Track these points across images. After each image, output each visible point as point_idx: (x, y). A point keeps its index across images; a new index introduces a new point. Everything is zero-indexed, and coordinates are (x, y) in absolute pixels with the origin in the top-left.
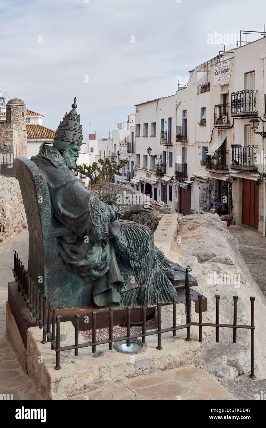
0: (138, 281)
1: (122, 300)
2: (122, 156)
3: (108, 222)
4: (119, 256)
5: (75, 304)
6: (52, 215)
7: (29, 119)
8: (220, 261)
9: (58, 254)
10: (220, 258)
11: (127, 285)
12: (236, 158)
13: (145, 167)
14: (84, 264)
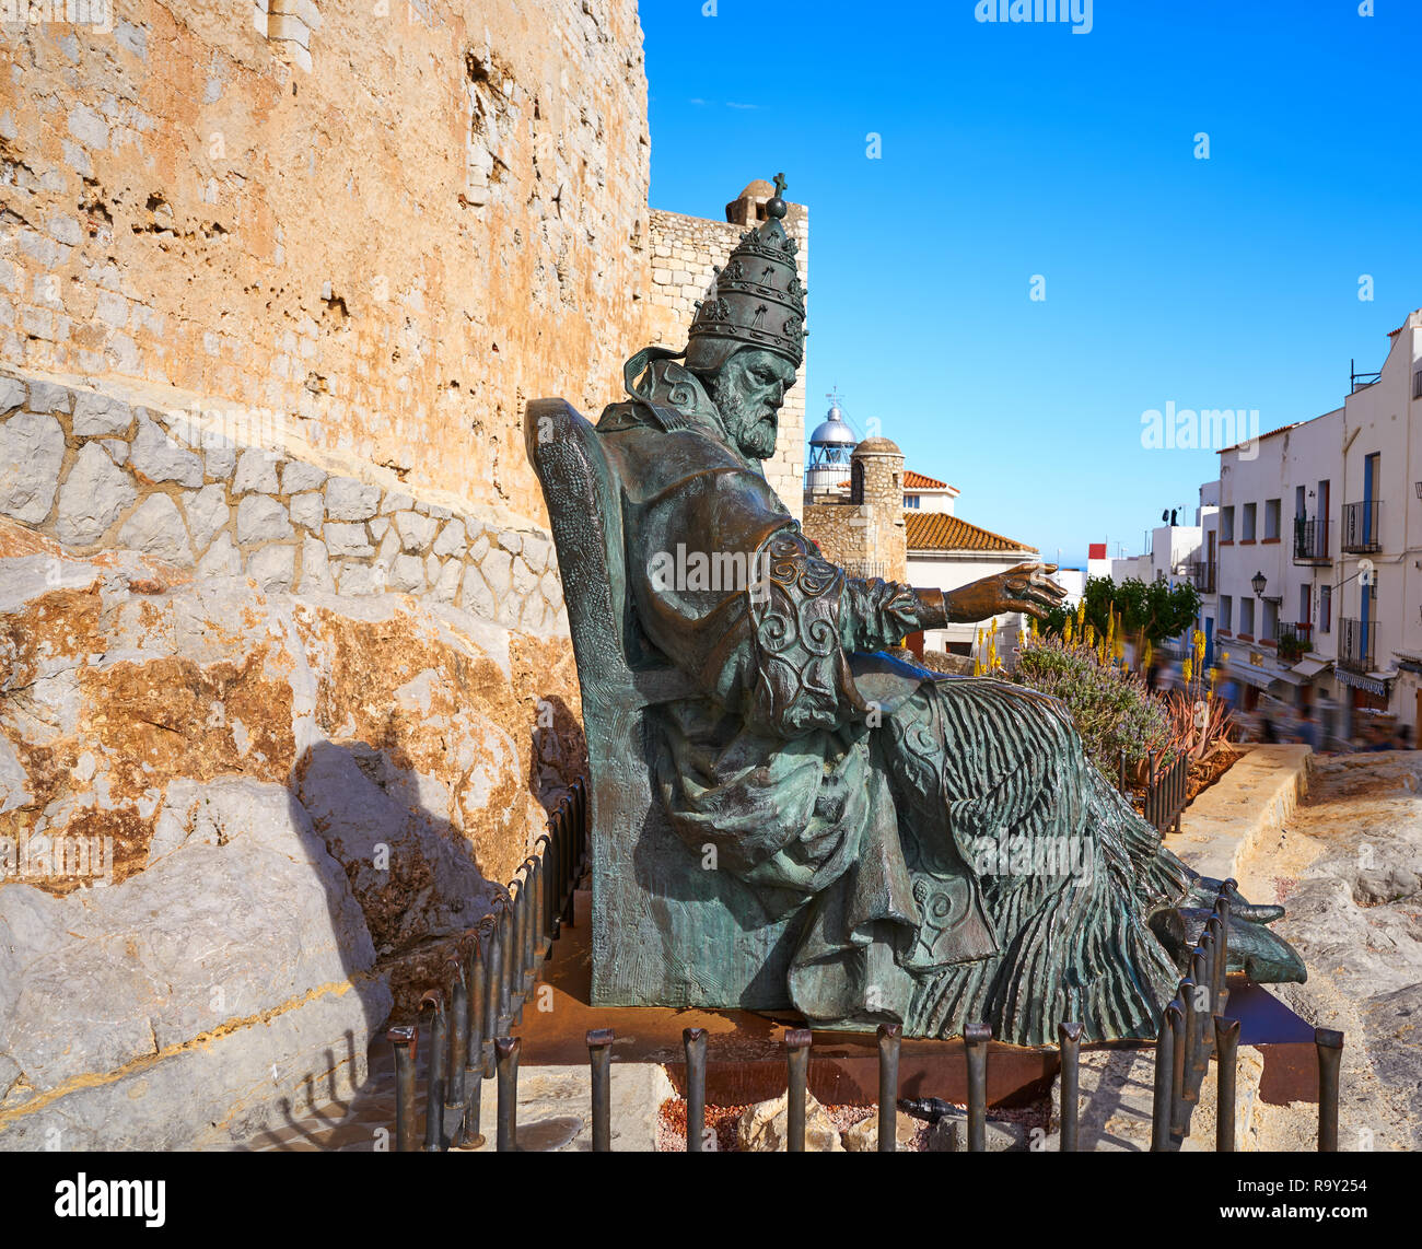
0: (993, 926)
1: (915, 1004)
3: (835, 645)
5: (724, 994)
7: (918, 498)
11: (941, 939)
13: (1247, 633)
14: (733, 827)
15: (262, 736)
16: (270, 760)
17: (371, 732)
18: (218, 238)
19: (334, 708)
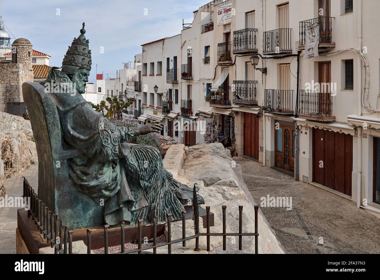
0: (148, 199)
1: (133, 218)
2: (130, 95)
3: (118, 143)
4: (129, 177)
5: (87, 224)
6: (61, 138)
7: (35, 59)
8: (225, 184)
9: (68, 176)
10: (225, 182)
11: (137, 204)
12: (237, 93)
13: (152, 105)
14: (95, 185)
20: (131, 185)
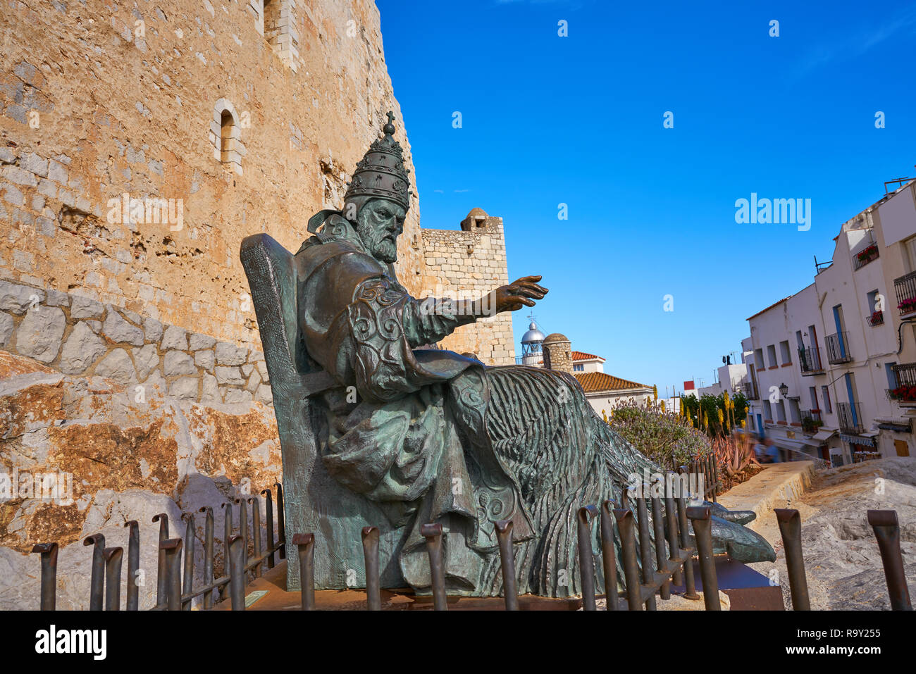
0: (530, 517)
3: (400, 334)
7: (582, 365)
13: (782, 420)
14: (351, 458)
15: (158, 468)
16: (162, 482)
17: (234, 474)
18: (198, 256)
19: (213, 461)
20: (483, 474)
